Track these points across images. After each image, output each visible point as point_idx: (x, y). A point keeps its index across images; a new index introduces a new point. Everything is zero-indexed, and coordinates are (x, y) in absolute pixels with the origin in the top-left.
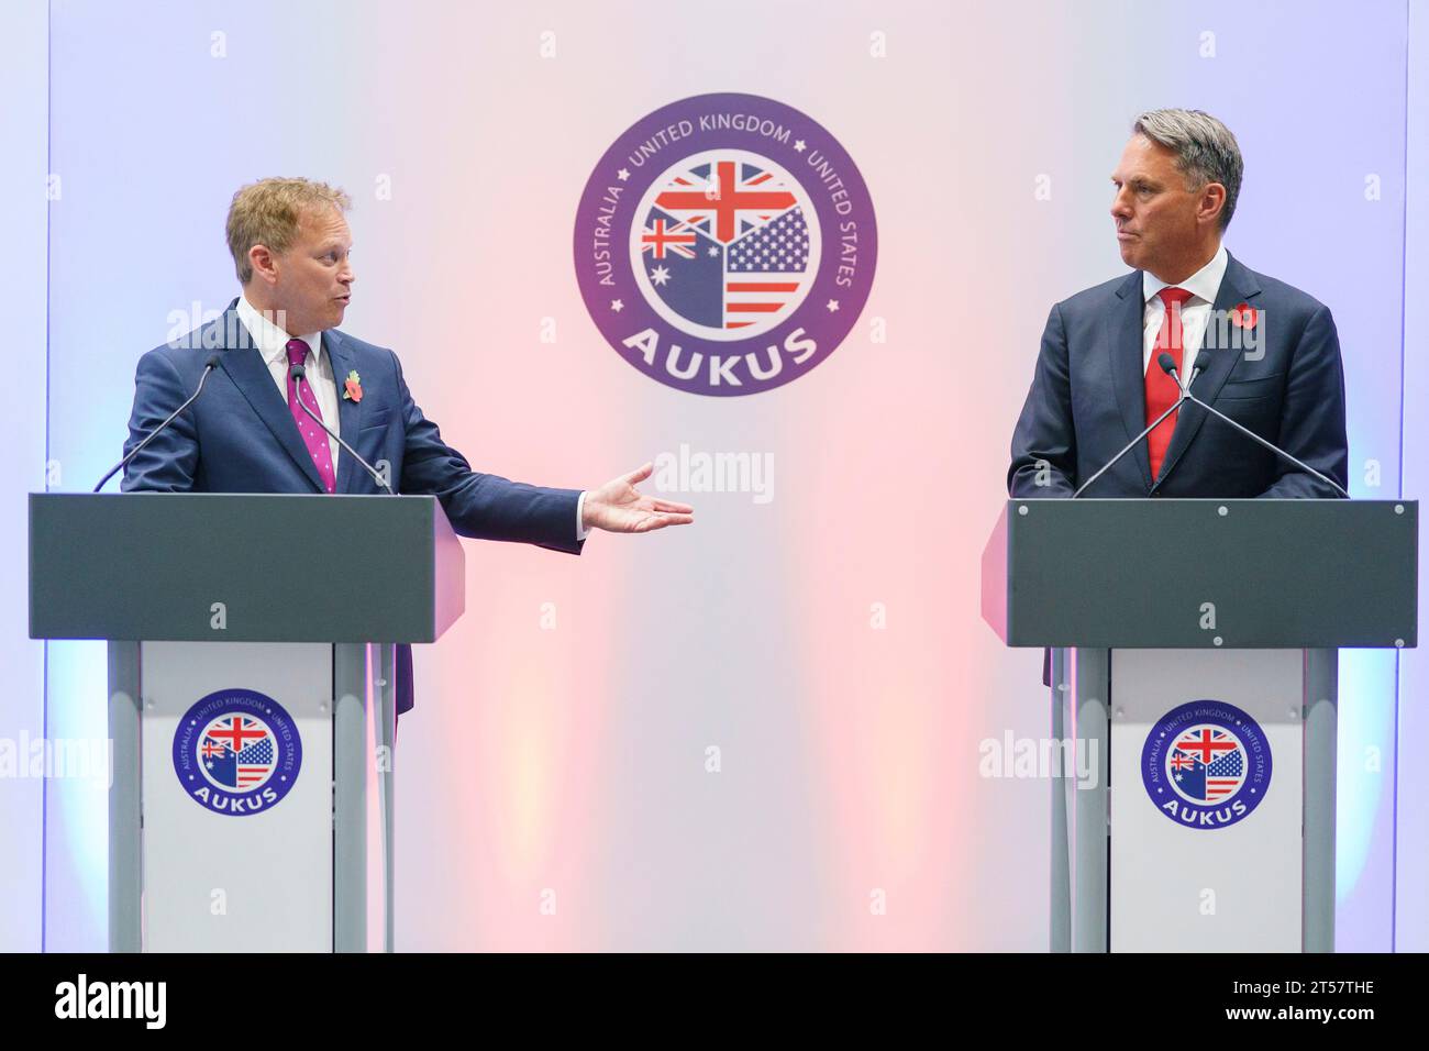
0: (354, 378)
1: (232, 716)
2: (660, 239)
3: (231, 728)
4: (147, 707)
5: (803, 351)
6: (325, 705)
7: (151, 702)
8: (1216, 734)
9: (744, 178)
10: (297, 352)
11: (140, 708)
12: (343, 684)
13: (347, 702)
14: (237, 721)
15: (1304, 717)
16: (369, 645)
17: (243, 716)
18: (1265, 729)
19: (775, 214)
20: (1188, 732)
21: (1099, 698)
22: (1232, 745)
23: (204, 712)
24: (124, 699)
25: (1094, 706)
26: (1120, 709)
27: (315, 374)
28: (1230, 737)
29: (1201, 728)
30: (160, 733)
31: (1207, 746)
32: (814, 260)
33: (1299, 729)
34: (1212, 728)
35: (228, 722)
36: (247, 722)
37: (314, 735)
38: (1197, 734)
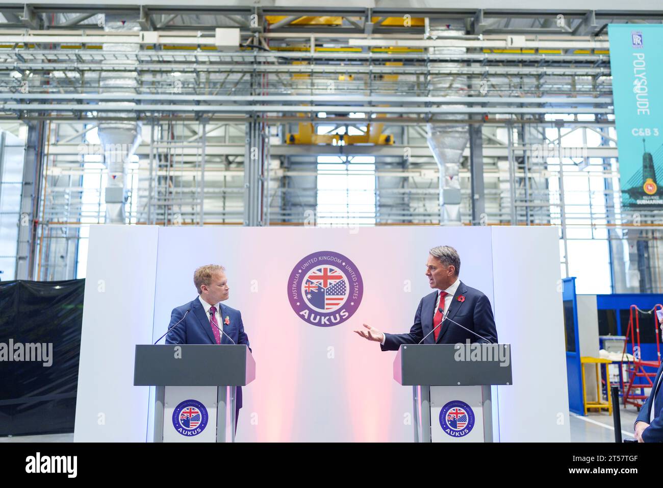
0: (228, 318)
1: (189, 407)
2: (309, 287)
3: (189, 411)
4: (166, 405)
5: (345, 315)
6: (215, 404)
7: (167, 404)
8: (459, 410)
9: (330, 272)
10: (213, 310)
11: (164, 405)
12: (221, 398)
13: (221, 403)
14: (191, 409)
15: (483, 405)
16: (228, 387)
17: (192, 407)
18: (473, 409)
19: (338, 281)
20: (451, 409)
21: (427, 400)
22: (463, 413)
23: (181, 406)
24: (159, 403)
25: (426, 402)
26: (433, 403)
27: (218, 316)
28: (463, 411)
29: (455, 408)
30: (169, 412)
31: (457, 413)
32: (347, 292)
33: (482, 408)
34: (458, 408)
35: (188, 409)
36: (193, 409)
37: (212, 412)
38: (454, 410)
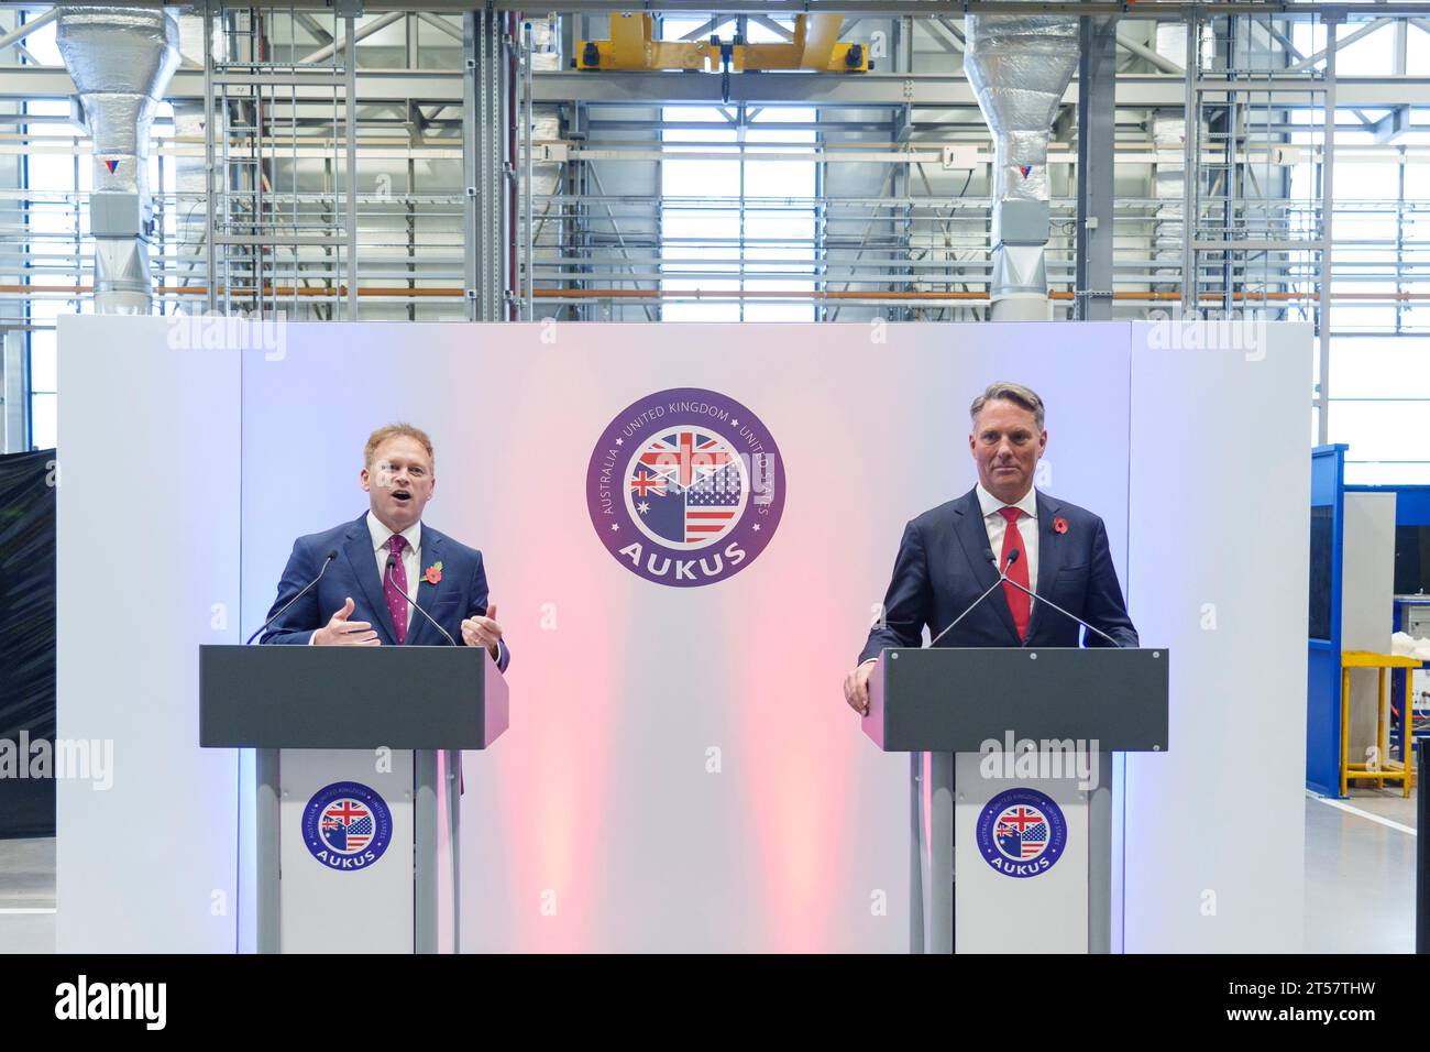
0: (438, 566)
1: (343, 801)
3: (343, 809)
4: (284, 794)
6: (408, 792)
7: (286, 791)
8: (1029, 811)
10: (398, 544)
11: (279, 796)
12: (423, 778)
13: (423, 791)
14: (347, 804)
15: (1089, 799)
16: (441, 753)
17: (351, 801)
18: (1062, 808)
20: (1009, 810)
21: (947, 787)
22: (1039, 819)
23: (323, 798)
24: (267, 789)
25: (944, 792)
26: (962, 794)
28: (1038, 813)
29: (1017, 807)
30: (292, 814)
31: (1022, 820)
33: (1086, 808)
34: (1026, 807)
35: (340, 805)
36: (354, 805)
37: (401, 813)
38: (1015, 811)
